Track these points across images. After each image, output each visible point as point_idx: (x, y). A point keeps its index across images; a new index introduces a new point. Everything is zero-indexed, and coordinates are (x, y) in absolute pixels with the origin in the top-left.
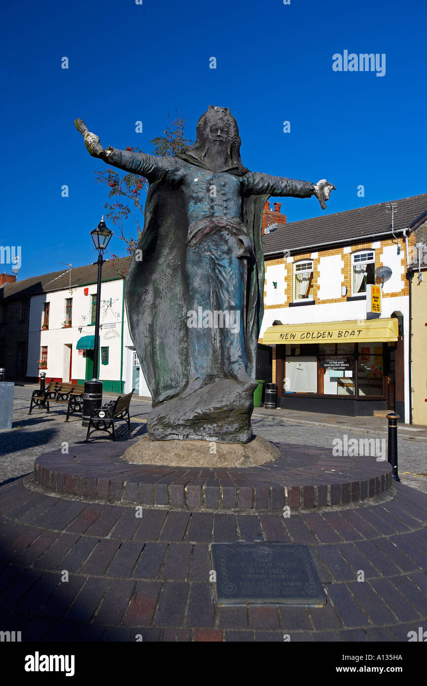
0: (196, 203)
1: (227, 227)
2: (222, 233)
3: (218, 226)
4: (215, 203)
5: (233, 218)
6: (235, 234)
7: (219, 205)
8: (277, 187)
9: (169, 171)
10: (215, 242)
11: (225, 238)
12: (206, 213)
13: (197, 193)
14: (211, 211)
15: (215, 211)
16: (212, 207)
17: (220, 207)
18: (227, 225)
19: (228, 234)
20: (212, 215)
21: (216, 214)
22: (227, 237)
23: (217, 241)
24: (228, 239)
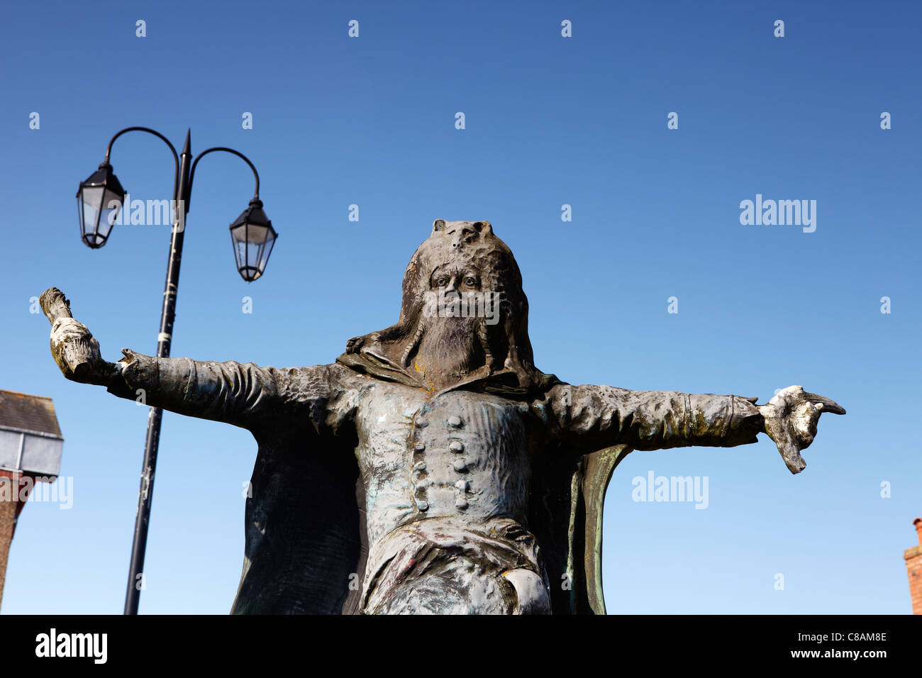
0: (380, 483)
1: (467, 547)
2: (451, 566)
3: (436, 546)
4: (430, 478)
5: (487, 519)
6: (494, 566)
7: (441, 485)
8: (643, 419)
9: (309, 403)
10: (430, 598)
11: (461, 582)
12: (404, 511)
13: (381, 455)
14: (419, 503)
15: (431, 502)
16: (421, 492)
17: (444, 490)
18: (466, 540)
19: (471, 569)
20: (423, 514)
21: (431, 513)
22: (467, 578)
23: (434, 593)
24: (470, 585)
